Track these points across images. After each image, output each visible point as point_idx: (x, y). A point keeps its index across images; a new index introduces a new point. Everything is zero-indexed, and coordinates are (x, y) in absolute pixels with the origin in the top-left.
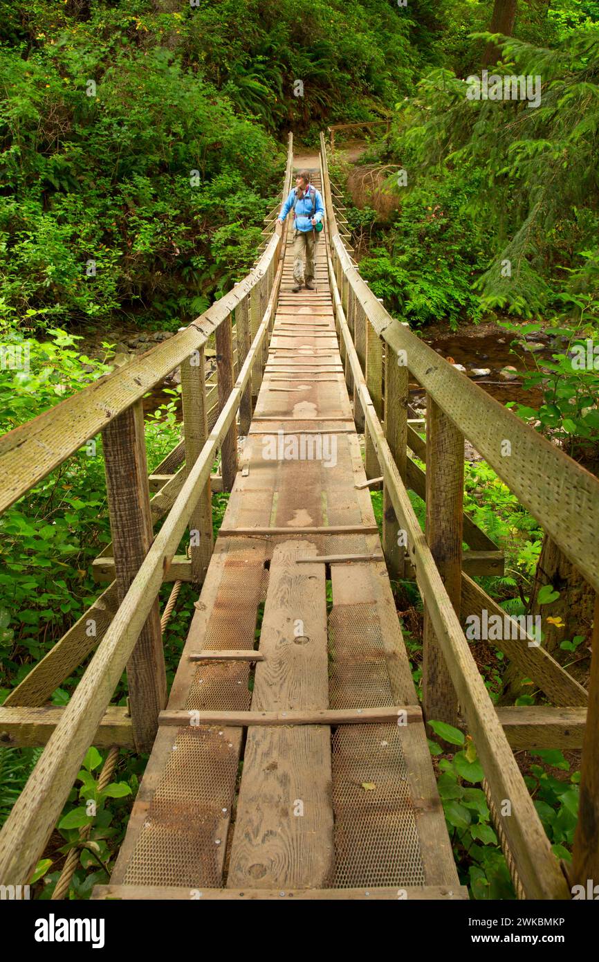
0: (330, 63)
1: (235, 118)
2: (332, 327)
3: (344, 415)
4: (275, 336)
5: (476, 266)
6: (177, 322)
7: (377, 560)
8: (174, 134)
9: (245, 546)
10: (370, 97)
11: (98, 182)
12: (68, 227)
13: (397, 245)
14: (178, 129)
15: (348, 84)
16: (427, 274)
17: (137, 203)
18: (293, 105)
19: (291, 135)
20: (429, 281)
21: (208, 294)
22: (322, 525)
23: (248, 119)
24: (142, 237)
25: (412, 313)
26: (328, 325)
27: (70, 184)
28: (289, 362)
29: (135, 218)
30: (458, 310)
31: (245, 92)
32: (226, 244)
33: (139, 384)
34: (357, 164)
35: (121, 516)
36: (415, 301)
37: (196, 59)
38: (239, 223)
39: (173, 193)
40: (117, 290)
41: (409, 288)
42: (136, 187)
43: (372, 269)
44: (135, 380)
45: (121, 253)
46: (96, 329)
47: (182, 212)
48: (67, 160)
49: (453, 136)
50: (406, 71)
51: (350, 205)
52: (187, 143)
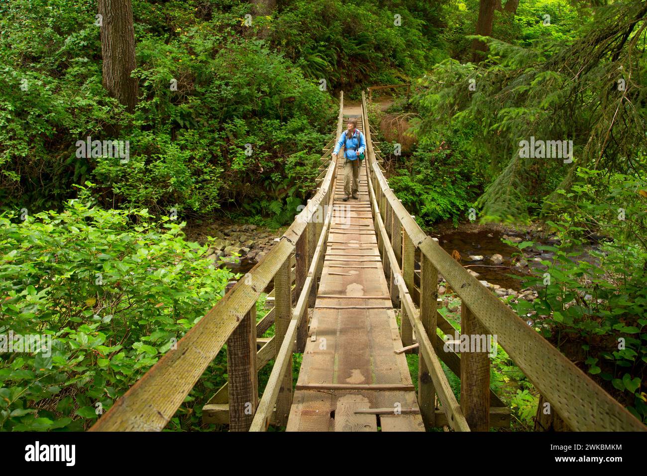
0: (368, 47)
1: (305, 81)
2: (372, 227)
3: (383, 295)
4: (331, 233)
5: (471, 182)
6: (259, 218)
7: (415, 413)
8: (263, 92)
9: (316, 398)
10: (395, 68)
11: (210, 122)
12: (187, 152)
13: (415, 167)
14: (266, 88)
15: (381, 60)
16: (437, 188)
17: (236, 136)
18: (343, 73)
19: (342, 93)
20: (438, 192)
21: (282, 199)
22: (372, 383)
23: (313, 82)
24: (238, 159)
25: (426, 215)
26: (369, 226)
27: (191, 123)
28: (341, 252)
29: (233, 146)
30: (459, 213)
31: (312, 65)
32: (296, 165)
33: (255, 291)
34: (387, 112)
35: (236, 387)
36: (428, 207)
37: (280, 44)
38: (305, 151)
39: (260, 130)
40: (218, 195)
41: (424, 196)
42: (236, 126)
43: (397, 183)
44: (252, 288)
45: (223, 170)
46: (202, 222)
47: (266, 143)
48: (189, 108)
49: (457, 102)
50: (420, 52)
51: (382, 140)
52: (271, 97)
